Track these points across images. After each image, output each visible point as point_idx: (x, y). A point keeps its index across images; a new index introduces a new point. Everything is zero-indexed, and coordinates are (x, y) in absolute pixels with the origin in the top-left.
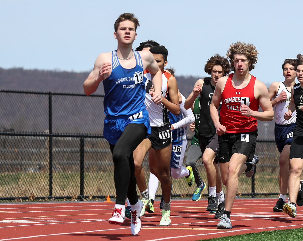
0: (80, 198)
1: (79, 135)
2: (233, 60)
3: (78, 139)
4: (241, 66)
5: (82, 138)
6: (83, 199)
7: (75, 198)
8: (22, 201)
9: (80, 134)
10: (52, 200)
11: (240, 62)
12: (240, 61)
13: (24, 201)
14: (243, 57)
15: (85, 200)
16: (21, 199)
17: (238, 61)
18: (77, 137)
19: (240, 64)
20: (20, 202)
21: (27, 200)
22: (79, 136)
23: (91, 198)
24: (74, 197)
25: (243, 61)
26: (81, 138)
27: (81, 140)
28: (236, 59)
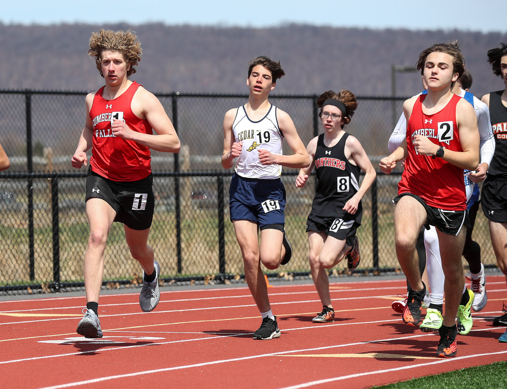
0: (220, 279)
1: (214, 172)
2: (100, 59)
3: (214, 179)
4: (114, 71)
5: (220, 177)
6: (224, 281)
7: (211, 279)
8: (118, 287)
9: (216, 170)
10: (170, 283)
11: (113, 65)
12: (112, 62)
13: (123, 286)
14: (118, 56)
15: (227, 282)
16: (117, 284)
17: (108, 62)
18: (212, 175)
19: (111, 69)
20: (116, 288)
21: (128, 286)
22: (216, 175)
23: (238, 278)
24: (209, 278)
25: (117, 62)
26: (218, 177)
27: (218, 179)
28: (105, 59)
